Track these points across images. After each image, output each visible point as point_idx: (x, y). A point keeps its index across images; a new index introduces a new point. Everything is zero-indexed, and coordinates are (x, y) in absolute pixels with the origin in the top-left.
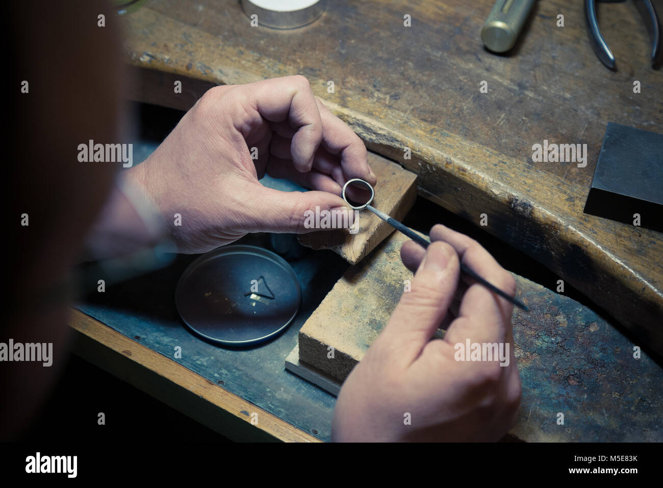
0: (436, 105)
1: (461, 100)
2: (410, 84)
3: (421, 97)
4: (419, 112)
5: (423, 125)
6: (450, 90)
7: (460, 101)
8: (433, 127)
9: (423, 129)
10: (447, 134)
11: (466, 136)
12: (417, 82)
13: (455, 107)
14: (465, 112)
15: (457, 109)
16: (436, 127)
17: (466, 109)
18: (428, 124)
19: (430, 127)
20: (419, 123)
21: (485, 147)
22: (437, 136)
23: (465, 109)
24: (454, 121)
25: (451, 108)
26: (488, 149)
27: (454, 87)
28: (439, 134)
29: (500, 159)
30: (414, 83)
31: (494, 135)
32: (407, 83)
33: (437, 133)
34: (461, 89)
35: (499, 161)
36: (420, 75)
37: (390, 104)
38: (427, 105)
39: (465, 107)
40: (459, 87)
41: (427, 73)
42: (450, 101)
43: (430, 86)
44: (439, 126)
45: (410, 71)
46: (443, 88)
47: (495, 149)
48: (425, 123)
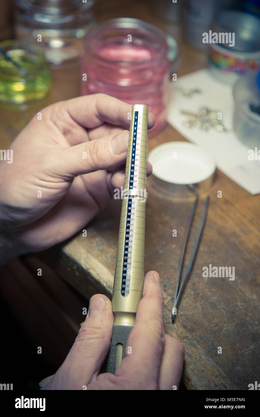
0: (203, 318)
1: (226, 321)
2: (194, 294)
3: (196, 307)
4: (185, 319)
5: (180, 330)
6: (223, 311)
7: (224, 322)
8: (188, 334)
9: (179, 333)
10: (195, 345)
11: (209, 352)
12: (201, 294)
13: (217, 325)
14: (222, 332)
15: (218, 327)
16: (190, 336)
17: (225, 330)
18: (185, 330)
19: (185, 333)
20: (179, 328)
21: (218, 368)
22: (186, 343)
23: (223, 330)
24: (208, 336)
25: (214, 325)
26: (220, 370)
27: (227, 309)
28: (188, 342)
29: (224, 382)
30: (198, 294)
31: (233, 360)
32: (192, 293)
33: (187, 341)
34: (233, 312)
35: (222, 383)
36: (207, 290)
37: (167, 305)
38: (195, 315)
39: (225, 329)
40: (232, 310)
41: (213, 290)
42: (216, 319)
43: (209, 301)
44: (193, 336)
45: (201, 284)
46: (219, 307)
47: (225, 372)
48: (183, 330)
